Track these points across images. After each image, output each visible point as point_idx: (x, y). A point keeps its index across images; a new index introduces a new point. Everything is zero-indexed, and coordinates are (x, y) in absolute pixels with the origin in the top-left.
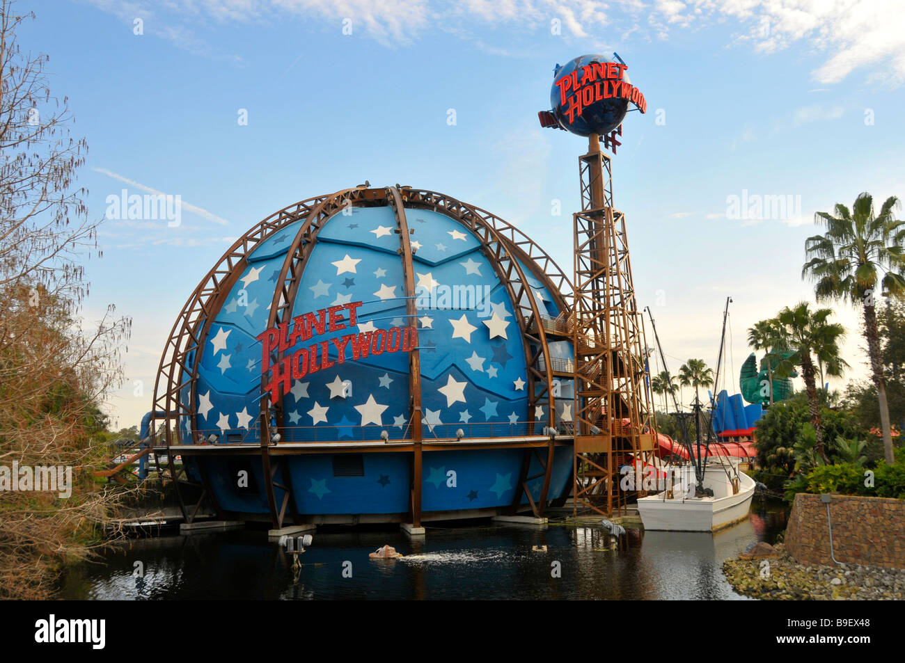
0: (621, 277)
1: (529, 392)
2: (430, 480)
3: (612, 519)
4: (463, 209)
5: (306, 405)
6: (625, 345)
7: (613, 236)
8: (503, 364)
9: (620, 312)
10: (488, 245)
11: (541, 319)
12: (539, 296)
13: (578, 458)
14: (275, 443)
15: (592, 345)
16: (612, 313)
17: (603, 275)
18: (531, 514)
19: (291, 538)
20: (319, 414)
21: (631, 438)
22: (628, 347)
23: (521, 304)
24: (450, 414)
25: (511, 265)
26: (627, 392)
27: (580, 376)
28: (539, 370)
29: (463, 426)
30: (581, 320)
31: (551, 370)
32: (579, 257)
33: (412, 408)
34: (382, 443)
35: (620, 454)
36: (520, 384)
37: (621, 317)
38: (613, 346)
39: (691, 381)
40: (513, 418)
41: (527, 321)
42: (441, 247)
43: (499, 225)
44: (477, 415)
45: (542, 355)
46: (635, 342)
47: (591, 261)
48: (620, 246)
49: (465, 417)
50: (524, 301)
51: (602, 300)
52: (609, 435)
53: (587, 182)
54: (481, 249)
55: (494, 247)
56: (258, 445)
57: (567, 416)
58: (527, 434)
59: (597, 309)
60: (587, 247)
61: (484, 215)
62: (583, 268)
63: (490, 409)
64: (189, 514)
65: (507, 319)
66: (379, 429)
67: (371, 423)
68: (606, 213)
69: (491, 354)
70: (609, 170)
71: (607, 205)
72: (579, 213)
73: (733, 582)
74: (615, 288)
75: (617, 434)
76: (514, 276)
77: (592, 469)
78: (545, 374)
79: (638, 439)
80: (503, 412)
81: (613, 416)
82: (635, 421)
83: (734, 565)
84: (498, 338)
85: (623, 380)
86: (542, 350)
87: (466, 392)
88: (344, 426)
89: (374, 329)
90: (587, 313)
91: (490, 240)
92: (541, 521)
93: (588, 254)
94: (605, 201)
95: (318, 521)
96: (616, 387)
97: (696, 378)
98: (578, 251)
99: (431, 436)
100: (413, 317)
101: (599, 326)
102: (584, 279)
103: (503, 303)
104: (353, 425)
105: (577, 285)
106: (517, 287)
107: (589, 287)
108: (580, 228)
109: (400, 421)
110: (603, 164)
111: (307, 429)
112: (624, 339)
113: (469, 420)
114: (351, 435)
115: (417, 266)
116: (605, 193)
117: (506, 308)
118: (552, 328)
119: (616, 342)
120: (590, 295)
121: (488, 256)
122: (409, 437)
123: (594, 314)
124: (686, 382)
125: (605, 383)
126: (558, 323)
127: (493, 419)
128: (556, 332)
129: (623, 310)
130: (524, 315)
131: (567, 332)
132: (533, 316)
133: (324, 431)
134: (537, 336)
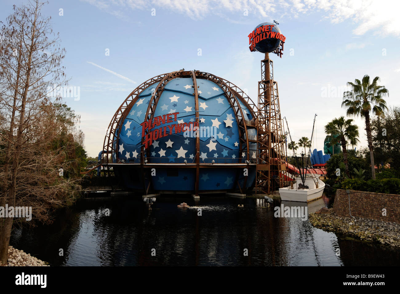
0: (275, 105)
1: (240, 148)
2: (202, 178)
3: (269, 196)
4: (218, 79)
5: (158, 150)
6: (276, 131)
7: (273, 90)
8: (231, 137)
9: (275, 119)
10: (227, 93)
11: (245, 121)
12: (245, 112)
13: (257, 172)
14: (146, 163)
15: (264, 131)
16: (271, 119)
17: (269, 105)
18: (240, 193)
19: (148, 199)
20: (162, 153)
21: (277, 165)
22: (277, 132)
23: (238, 115)
24: (210, 154)
25: (235, 100)
26: (276, 148)
27: (259, 142)
28: (244, 139)
29: (215, 159)
30: (260, 121)
31: (248, 139)
32: (260, 98)
33: (196, 152)
34: (185, 164)
35: (273, 171)
36: (236, 144)
37: (275, 121)
38: (272, 131)
39: (303, 145)
40: (234, 157)
41: (240, 121)
42: (209, 93)
43: (231, 86)
44: (220, 155)
45: (245, 134)
46: (280, 130)
47: (265, 100)
48: (275, 94)
49: (216, 155)
50: (239, 114)
51: (268, 114)
52: (269, 164)
53: (264, 70)
54: (224, 94)
55: (229, 93)
56: (140, 164)
57: (254, 156)
58: (239, 163)
59: (266, 117)
60: (263, 94)
61: (225, 82)
62: (261, 102)
63: (225, 153)
64: (114, 189)
65: (232, 120)
66: (184, 159)
67: (181, 157)
68: (270, 82)
69: (226, 133)
70: (272, 66)
71: (271, 79)
72: (260, 82)
73: (312, 222)
74: (273, 110)
75: (272, 164)
76: (236, 104)
77: (263, 176)
78: (246, 141)
79: (280, 166)
80: (230, 154)
81: (271, 157)
82: (279, 159)
83: (313, 215)
84: (229, 127)
85: (275, 144)
86: (245, 132)
87: (216, 146)
88: (171, 157)
89: (183, 122)
90: (263, 119)
91: (227, 91)
92: (243, 195)
93: (263, 97)
94: (270, 77)
95: (161, 193)
96: (272, 147)
97: (305, 144)
98: (260, 96)
99: (203, 162)
100: (197, 119)
101: (267, 124)
102: (262, 106)
103: (231, 114)
104: (175, 157)
105: (259, 108)
106: (236, 108)
107: (264, 109)
108: (261, 87)
109: (192, 156)
110: (270, 63)
111: (158, 159)
112: (276, 129)
113: (217, 157)
114: (174, 161)
115: (200, 100)
116: (270, 74)
117: (232, 116)
118: (249, 124)
119: (273, 130)
120: (264, 112)
121: (226, 97)
122: (195, 162)
123: (265, 119)
124: (301, 145)
125: (268, 145)
126: (252, 122)
127: (226, 156)
128: (250, 125)
129: (276, 118)
130: (239, 119)
131: (255, 125)
132: (242, 119)
133: (164, 159)
134: (244, 126)
